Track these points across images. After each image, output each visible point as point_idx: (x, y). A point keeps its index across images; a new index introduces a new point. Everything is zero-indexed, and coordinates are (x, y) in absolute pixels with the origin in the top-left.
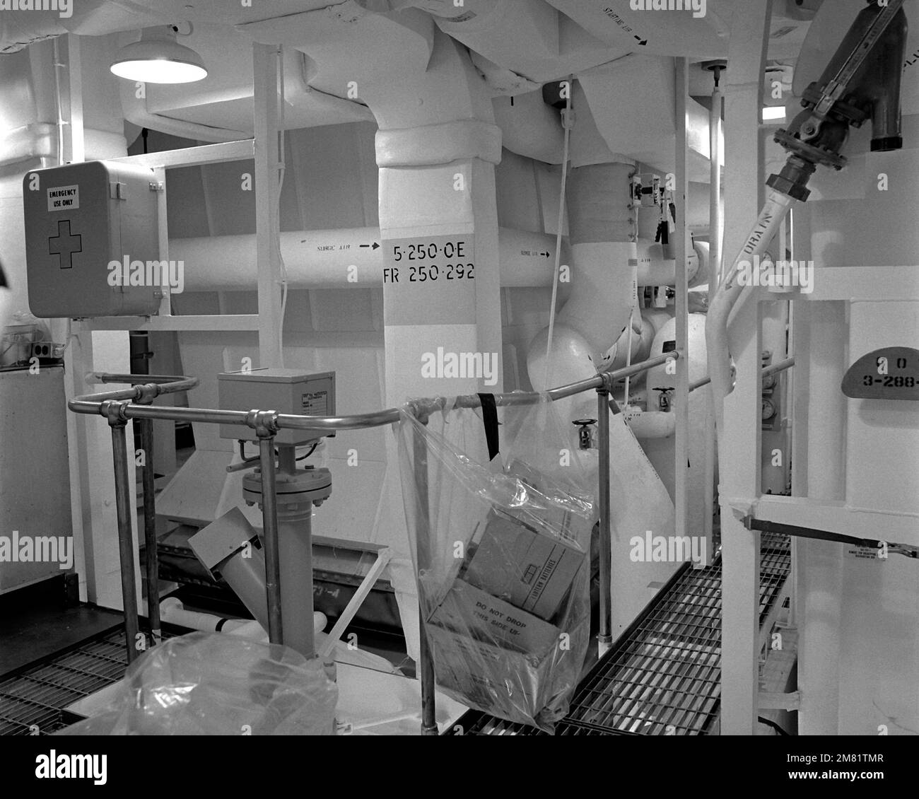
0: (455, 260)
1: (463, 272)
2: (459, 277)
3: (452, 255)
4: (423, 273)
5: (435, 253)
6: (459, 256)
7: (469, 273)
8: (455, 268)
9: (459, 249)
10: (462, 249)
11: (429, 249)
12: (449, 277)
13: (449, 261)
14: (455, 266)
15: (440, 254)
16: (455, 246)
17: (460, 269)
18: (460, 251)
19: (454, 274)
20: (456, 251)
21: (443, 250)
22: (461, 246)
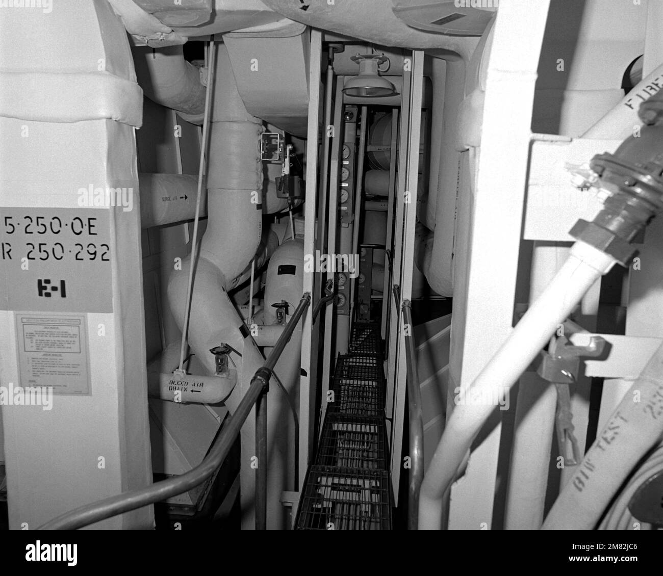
0: (85, 238)
1: (95, 253)
2: (91, 259)
3: (81, 232)
4: (45, 251)
5: (59, 228)
6: (90, 234)
7: (103, 255)
8: (85, 248)
9: (90, 226)
10: (93, 226)
11: (51, 223)
12: (78, 257)
13: (78, 239)
14: (85, 246)
15: (66, 231)
16: (85, 222)
17: (92, 249)
18: (92, 228)
19: (84, 255)
20: (86, 228)
21: (70, 225)
22: (92, 222)
